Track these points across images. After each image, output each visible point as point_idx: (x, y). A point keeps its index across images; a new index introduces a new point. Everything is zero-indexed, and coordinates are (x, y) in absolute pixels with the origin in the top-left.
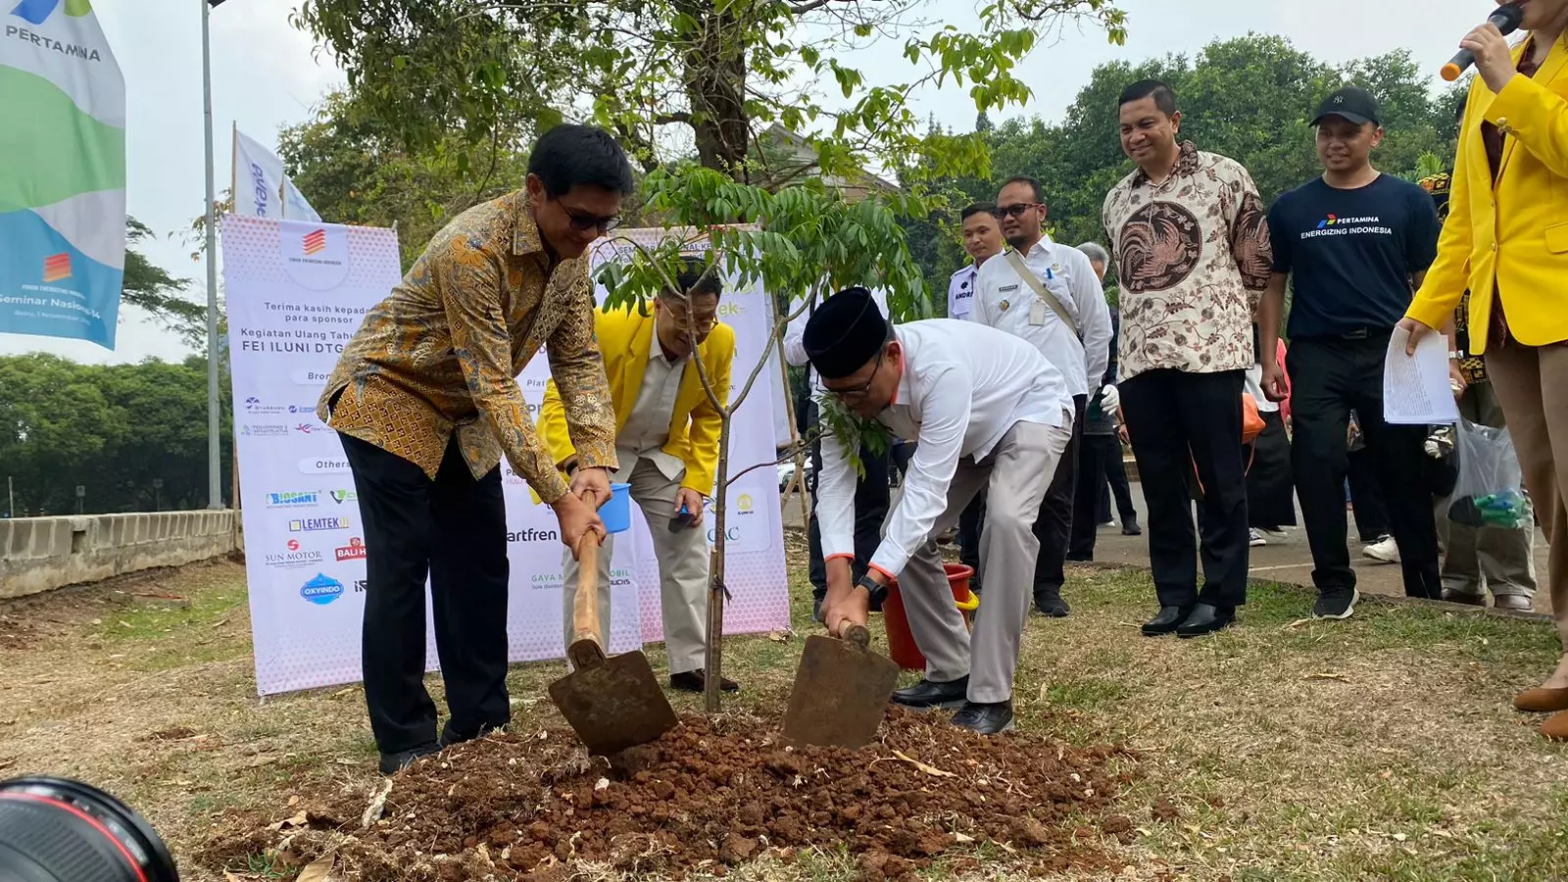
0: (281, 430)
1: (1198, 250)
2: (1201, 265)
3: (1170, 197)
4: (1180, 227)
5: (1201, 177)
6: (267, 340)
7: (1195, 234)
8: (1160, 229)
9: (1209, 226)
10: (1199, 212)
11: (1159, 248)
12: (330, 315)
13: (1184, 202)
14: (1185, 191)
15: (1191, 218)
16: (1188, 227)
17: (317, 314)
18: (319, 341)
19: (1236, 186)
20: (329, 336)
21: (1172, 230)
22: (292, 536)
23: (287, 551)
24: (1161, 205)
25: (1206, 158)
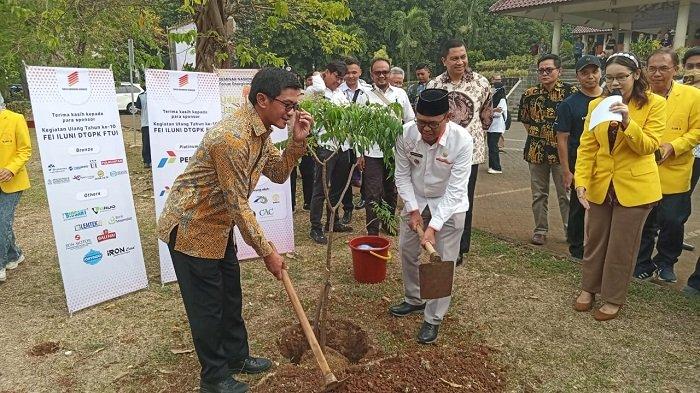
0: (66, 180)
1: (472, 115)
2: (473, 121)
3: (462, 90)
4: (467, 105)
5: (474, 84)
6: (55, 133)
7: (472, 108)
8: (458, 104)
9: (477, 106)
10: (474, 99)
11: (458, 112)
12: (84, 117)
13: (468, 94)
14: (468, 89)
15: (471, 101)
16: (470, 105)
17: (78, 118)
18: (80, 131)
19: (486, 89)
20: (84, 129)
21: (463, 106)
22: (77, 233)
23: (75, 241)
24: (458, 93)
25: (476, 75)
